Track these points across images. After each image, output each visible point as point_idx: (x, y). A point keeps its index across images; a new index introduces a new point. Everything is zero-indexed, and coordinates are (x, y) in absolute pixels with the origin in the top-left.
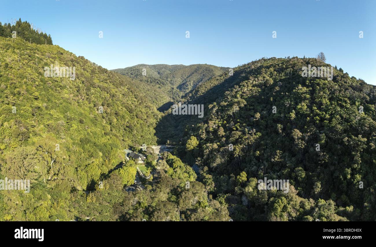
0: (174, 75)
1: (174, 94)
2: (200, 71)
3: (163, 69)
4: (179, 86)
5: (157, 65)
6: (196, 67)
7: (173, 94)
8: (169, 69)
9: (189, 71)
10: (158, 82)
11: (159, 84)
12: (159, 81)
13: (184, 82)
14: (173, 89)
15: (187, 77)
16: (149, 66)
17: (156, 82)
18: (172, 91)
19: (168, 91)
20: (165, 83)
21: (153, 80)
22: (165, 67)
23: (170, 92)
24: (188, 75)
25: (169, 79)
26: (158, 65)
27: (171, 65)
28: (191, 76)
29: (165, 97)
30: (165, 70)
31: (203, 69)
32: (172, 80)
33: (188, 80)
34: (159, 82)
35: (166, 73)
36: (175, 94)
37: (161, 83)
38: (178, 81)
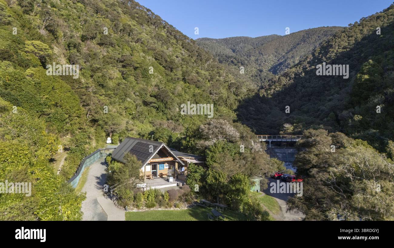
0: (262, 50)
1: (263, 80)
2: (312, 39)
3: (241, 45)
4: (272, 68)
5: (230, 38)
6: (302, 34)
7: (261, 80)
8: (252, 44)
9: (290, 41)
10: (232, 62)
11: (235, 65)
12: (235, 58)
13: (281, 61)
14: (261, 71)
15: (286, 52)
16: (216, 40)
17: (230, 61)
18: (260, 75)
19: (252, 76)
20: (246, 62)
21: (225, 57)
22: (245, 40)
23: (256, 76)
24: (289, 49)
25: (253, 57)
26: (233, 38)
27: (256, 38)
28: (294, 50)
29: (248, 83)
30: (244, 45)
31: (319, 35)
32: (259, 58)
33: (290, 56)
34: (235, 62)
35: (246, 49)
36: (265, 79)
37: (238, 62)
38: (271, 60)
